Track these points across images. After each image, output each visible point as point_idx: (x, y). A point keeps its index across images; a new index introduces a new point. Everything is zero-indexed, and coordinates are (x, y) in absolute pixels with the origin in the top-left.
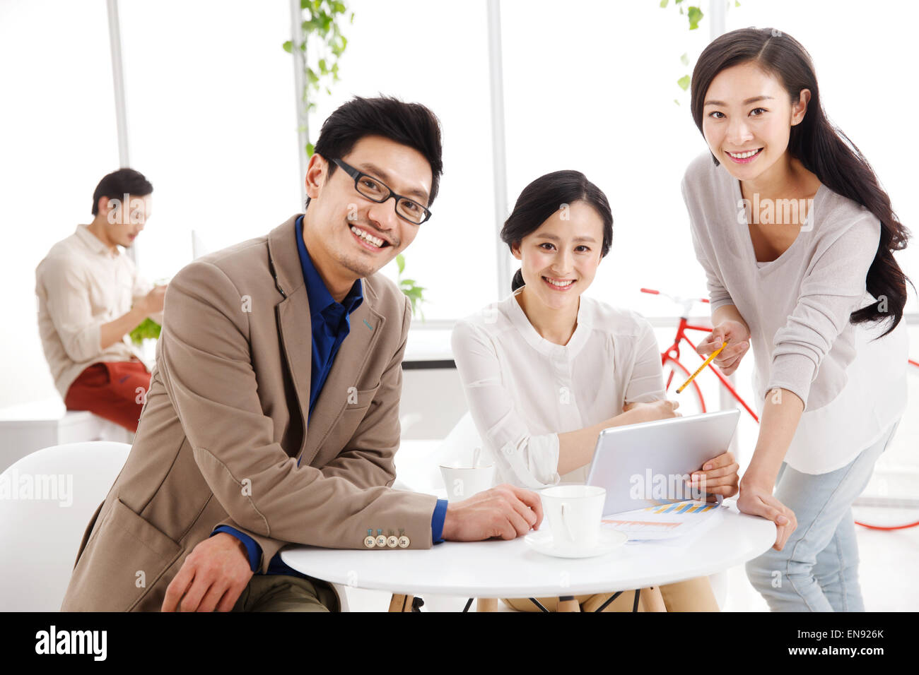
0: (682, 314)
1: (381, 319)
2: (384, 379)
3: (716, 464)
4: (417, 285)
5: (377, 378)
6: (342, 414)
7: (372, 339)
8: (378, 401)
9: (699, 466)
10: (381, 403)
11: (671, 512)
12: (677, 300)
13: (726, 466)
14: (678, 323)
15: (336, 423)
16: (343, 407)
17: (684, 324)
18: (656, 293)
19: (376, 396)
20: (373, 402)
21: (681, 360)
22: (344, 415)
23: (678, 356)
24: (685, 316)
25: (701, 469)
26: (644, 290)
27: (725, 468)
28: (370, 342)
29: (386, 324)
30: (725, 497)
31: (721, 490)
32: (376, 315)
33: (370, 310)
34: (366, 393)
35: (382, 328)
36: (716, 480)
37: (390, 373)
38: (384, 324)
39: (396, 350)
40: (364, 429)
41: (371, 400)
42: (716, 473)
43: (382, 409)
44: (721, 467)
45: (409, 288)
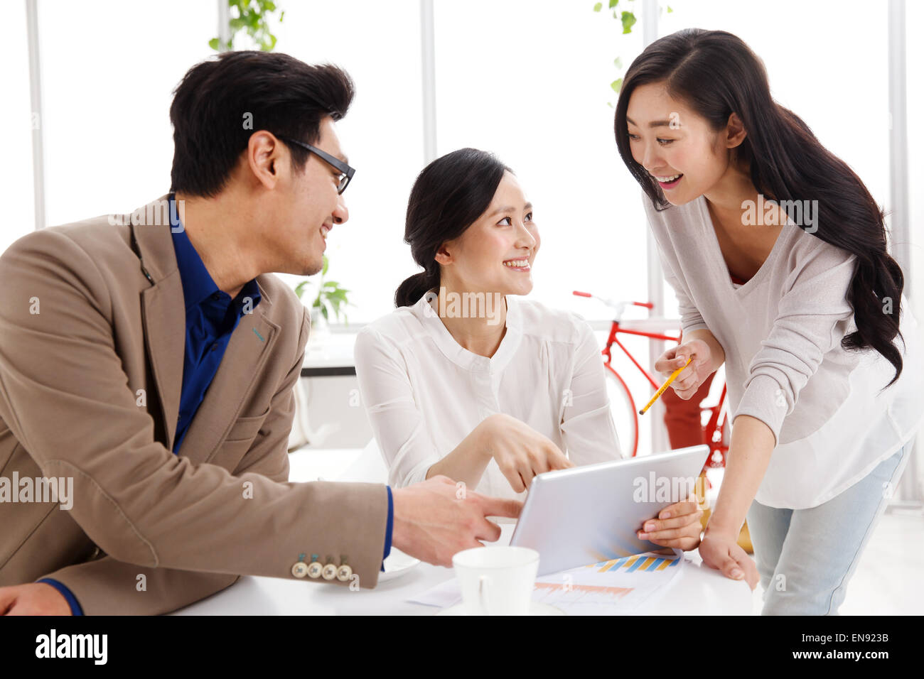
0: (613, 317)
1: (275, 329)
2: (276, 403)
3: (676, 513)
4: (342, 287)
5: (266, 401)
6: (221, 445)
7: (262, 353)
8: (266, 430)
9: (654, 513)
10: (269, 433)
11: (618, 570)
12: (608, 303)
13: (687, 515)
14: (609, 326)
15: (212, 457)
16: (223, 437)
17: (616, 327)
18: (589, 296)
19: (265, 424)
20: (261, 432)
21: (613, 365)
22: (223, 447)
23: (610, 360)
24: (617, 320)
25: (657, 517)
26: (576, 293)
27: (685, 518)
28: (261, 356)
29: (281, 334)
30: (684, 551)
31: (679, 543)
32: (269, 324)
33: (261, 317)
34: (253, 421)
35: (276, 339)
36: (673, 531)
37: (282, 395)
38: (278, 335)
39: (291, 367)
40: (247, 464)
41: (258, 430)
42: (674, 523)
43: (269, 441)
44: (682, 516)
45: (332, 290)
